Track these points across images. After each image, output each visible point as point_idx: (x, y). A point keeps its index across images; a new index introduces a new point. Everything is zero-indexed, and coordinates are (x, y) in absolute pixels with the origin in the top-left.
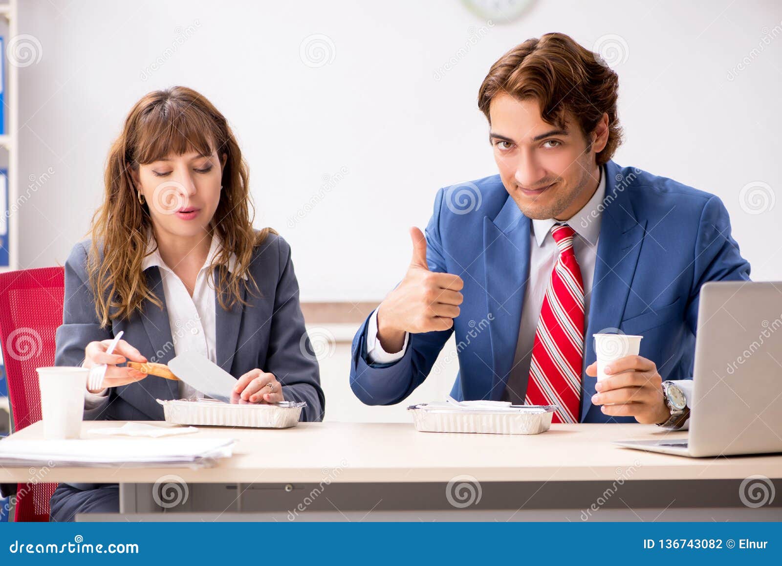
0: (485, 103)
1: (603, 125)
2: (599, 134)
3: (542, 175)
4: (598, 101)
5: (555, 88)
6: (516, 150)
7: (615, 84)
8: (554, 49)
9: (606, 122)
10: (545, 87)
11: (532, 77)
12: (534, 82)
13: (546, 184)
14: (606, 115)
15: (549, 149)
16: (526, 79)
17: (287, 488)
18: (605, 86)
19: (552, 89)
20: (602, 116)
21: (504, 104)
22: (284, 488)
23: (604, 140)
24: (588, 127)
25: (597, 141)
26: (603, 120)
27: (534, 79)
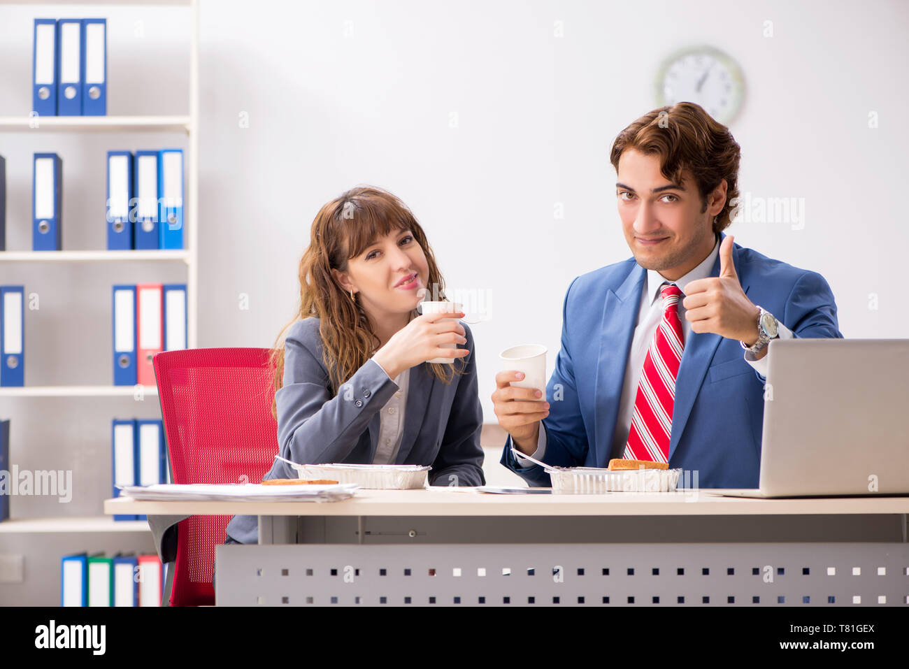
0: (616, 155)
1: (721, 190)
2: (717, 199)
3: (656, 227)
4: (717, 166)
5: (678, 148)
6: (636, 201)
7: (735, 154)
8: (683, 114)
9: (724, 189)
10: (668, 145)
11: (658, 134)
12: (658, 139)
13: (661, 236)
14: (725, 183)
15: (667, 203)
16: (653, 136)
17: (410, 534)
18: (726, 153)
19: (675, 149)
20: (721, 182)
21: (631, 157)
22: (408, 534)
23: (721, 204)
24: (706, 189)
25: (713, 204)
26: (721, 186)
27: (658, 136)
